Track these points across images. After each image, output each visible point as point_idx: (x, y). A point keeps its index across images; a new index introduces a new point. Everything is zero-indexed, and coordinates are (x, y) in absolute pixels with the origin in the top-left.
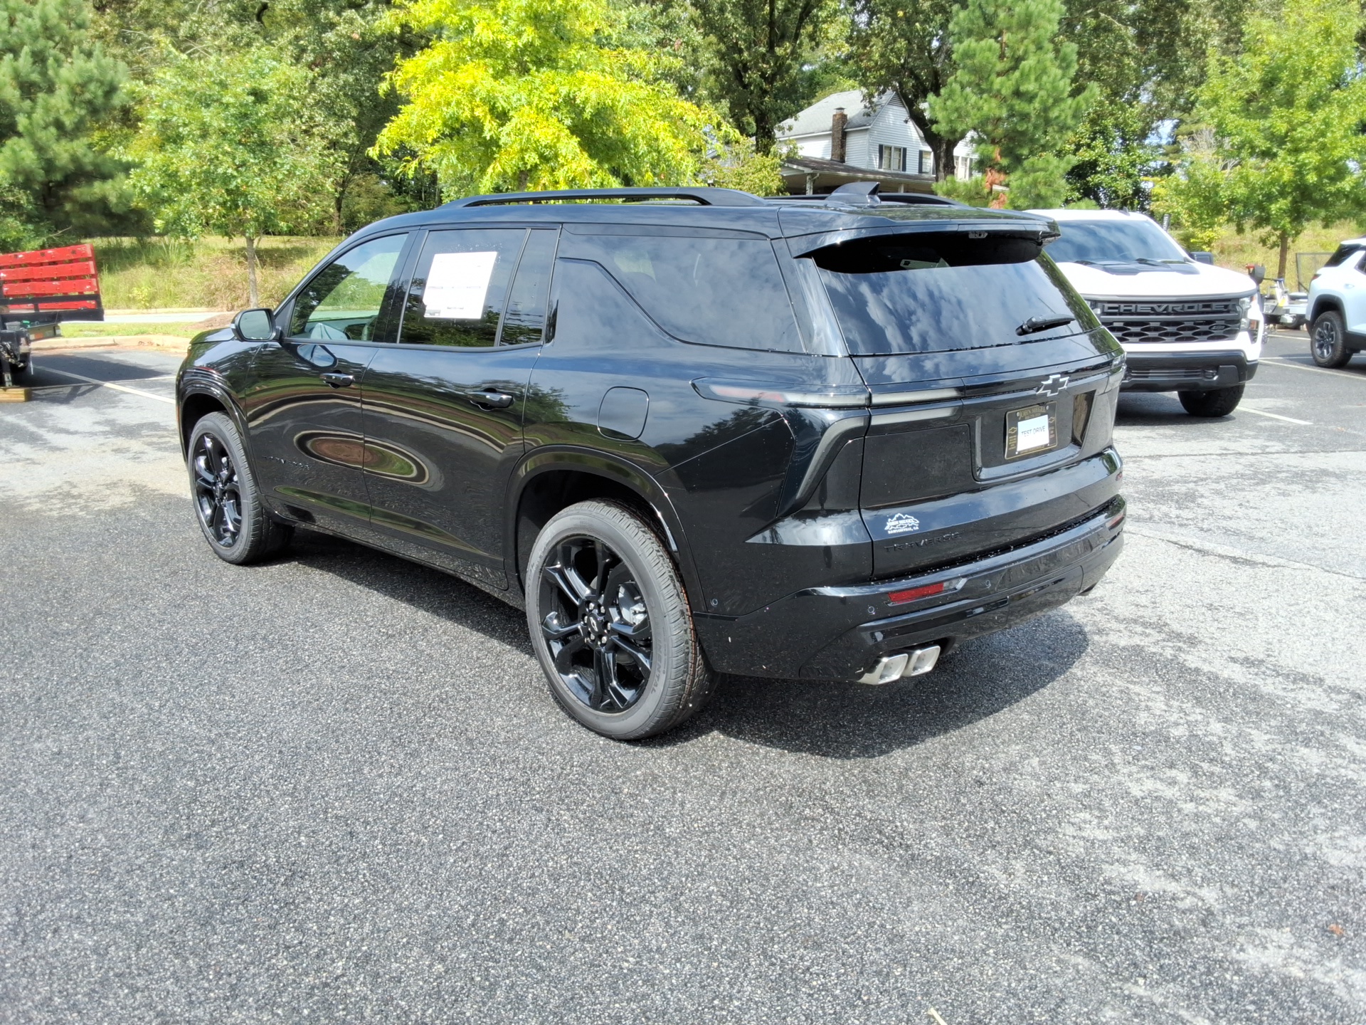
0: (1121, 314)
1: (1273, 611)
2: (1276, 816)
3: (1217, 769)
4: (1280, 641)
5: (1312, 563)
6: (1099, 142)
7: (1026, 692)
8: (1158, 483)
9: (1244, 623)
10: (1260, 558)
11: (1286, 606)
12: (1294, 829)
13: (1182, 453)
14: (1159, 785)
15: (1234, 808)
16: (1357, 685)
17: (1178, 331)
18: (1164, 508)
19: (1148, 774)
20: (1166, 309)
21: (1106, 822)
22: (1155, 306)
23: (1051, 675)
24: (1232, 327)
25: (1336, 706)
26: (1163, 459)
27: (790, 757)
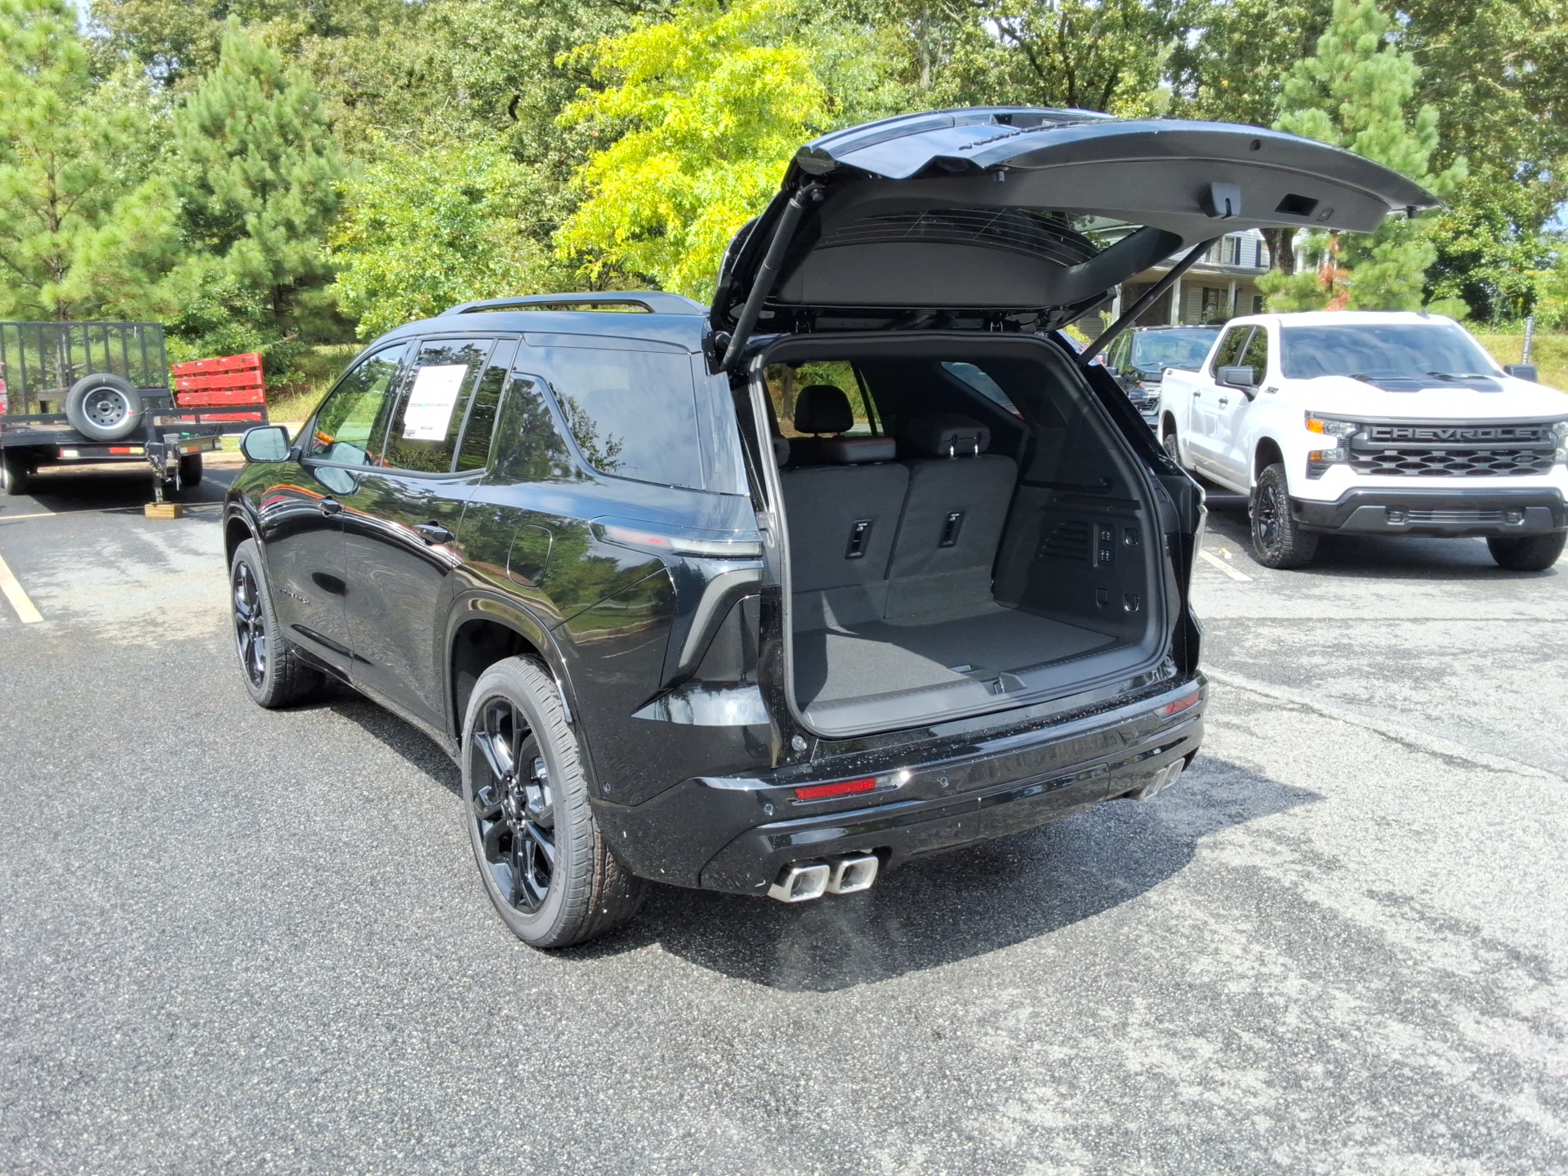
0: (1394, 440)
1: (1463, 831)
2: (1303, 1116)
3: (1260, 1043)
4: (1450, 873)
5: (1553, 769)
6: (1483, 229)
7: (1071, 918)
8: (1407, 654)
9: (1416, 845)
10: (1484, 759)
11: (1484, 825)
12: (1318, 1137)
13: (1460, 615)
14: (1170, 1058)
15: (1252, 1100)
16: (1524, 940)
17: (1471, 463)
18: (1394, 687)
19: (1163, 1042)
20: (1453, 435)
21: (1068, 1103)
22: (1438, 431)
23: (1115, 900)
24: (1543, 458)
25: (1476, 967)
26: (1429, 624)
27: (726, 981)
